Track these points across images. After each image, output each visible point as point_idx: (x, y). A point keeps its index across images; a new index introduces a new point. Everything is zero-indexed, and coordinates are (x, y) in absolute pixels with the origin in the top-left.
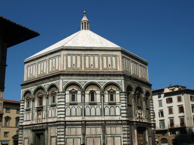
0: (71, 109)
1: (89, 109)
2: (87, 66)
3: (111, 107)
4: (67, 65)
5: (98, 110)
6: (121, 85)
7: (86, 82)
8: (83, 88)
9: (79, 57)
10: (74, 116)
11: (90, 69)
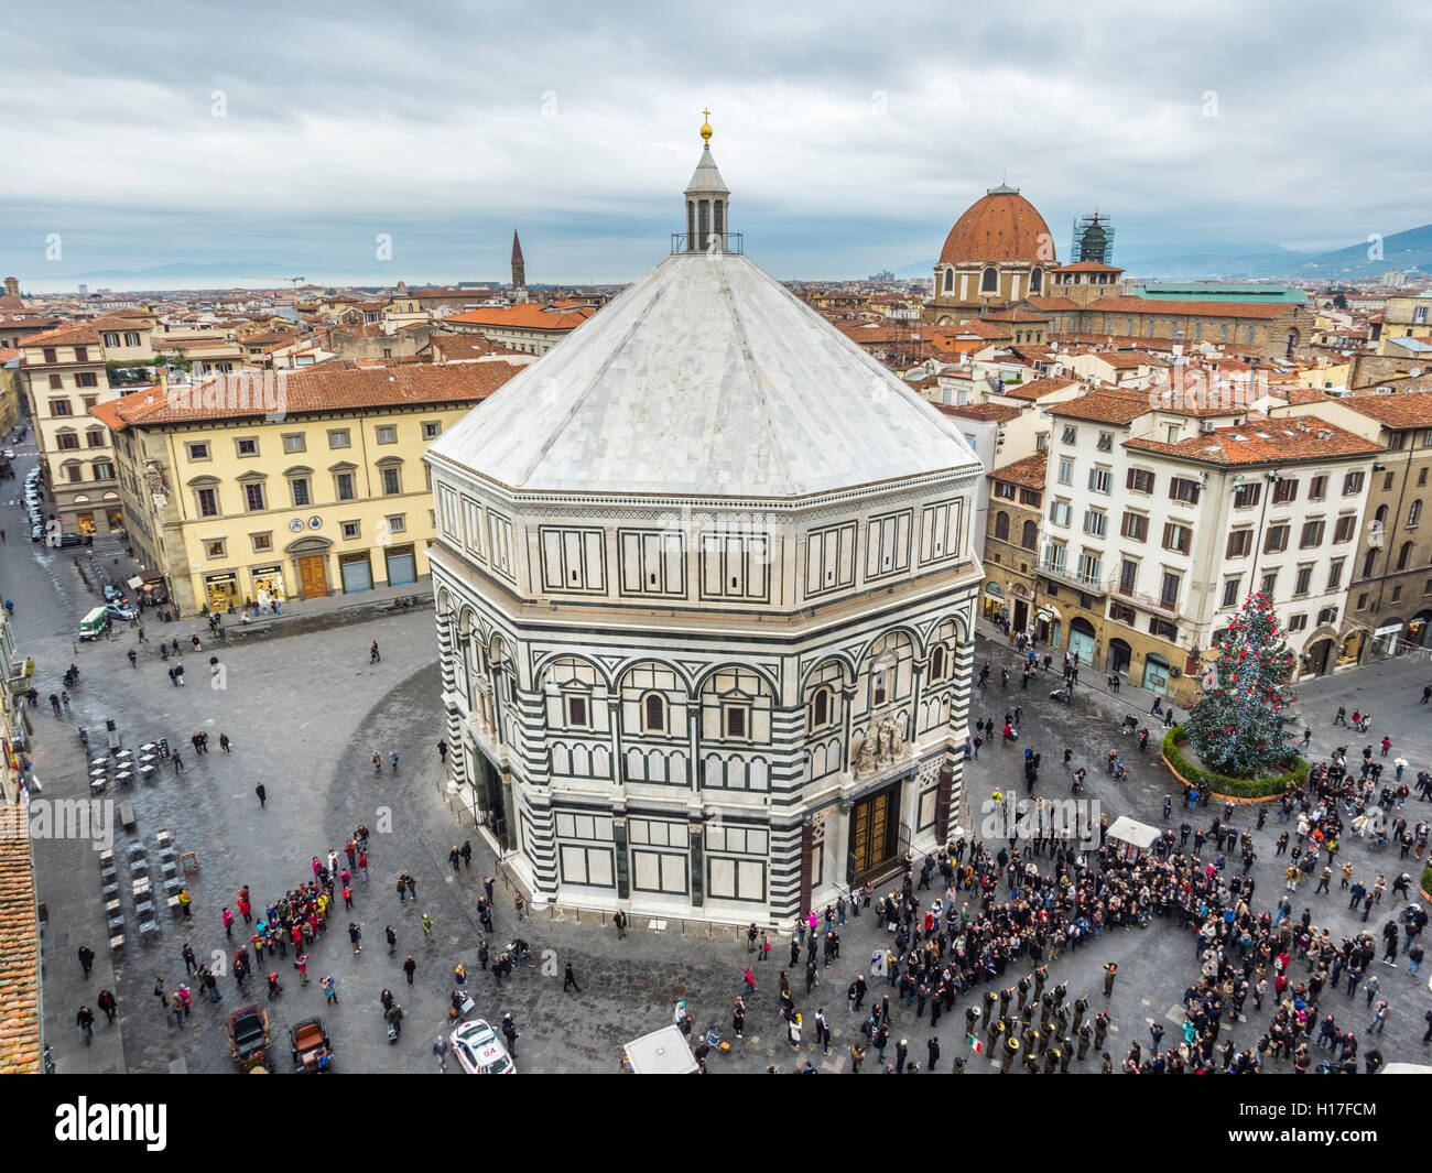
0: (570, 752)
1: (641, 758)
2: (633, 582)
3: (730, 759)
4: (544, 577)
5: (678, 765)
6: (776, 678)
7: (623, 658)
8: (612, 683)
9: (593, 541)
10: (585, 777)
11: (643, 593)
